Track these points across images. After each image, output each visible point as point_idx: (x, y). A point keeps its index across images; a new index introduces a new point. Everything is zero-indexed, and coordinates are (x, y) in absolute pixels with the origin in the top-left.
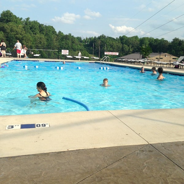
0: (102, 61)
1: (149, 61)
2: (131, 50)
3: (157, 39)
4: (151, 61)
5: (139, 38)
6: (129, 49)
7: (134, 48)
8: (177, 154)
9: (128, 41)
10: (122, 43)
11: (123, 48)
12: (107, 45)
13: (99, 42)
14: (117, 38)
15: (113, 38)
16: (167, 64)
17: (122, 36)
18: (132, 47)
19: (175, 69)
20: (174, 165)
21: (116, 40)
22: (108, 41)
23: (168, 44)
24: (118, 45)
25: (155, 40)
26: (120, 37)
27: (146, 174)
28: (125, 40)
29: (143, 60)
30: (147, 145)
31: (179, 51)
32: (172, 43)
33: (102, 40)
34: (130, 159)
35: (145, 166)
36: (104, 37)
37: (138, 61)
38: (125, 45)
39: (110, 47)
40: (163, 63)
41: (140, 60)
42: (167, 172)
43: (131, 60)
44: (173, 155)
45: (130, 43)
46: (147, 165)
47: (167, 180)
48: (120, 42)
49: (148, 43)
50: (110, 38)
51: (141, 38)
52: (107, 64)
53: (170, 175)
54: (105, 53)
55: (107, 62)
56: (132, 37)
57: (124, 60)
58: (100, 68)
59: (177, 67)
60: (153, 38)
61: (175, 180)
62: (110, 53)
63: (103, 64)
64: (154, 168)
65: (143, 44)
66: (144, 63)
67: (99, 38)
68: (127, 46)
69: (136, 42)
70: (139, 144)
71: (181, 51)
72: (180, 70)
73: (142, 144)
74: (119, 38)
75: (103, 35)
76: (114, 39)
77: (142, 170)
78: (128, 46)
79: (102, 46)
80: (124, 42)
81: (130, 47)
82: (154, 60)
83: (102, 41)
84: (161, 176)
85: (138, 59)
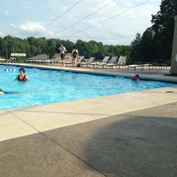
0: (8, 62)
1: (55, 61)
2: (40, 51)
3: (63, 40)
4: (57, 61)
5: (47, 39)
6: (38, 50)
7: (43, 49)
8: (60, 136)
9: (36, 42)
10: (30, 44)
11: (31, 49)
12: (15, 46)
13: (6, 43)
14: (24, 39)
15: (20, 39)
16: (70, 63)
17: (30, 37)
18: (40, 48)
19: (77, 67)
20: (55, 144)
21: (24, 41)
22: (15, 42)
23: (73, 45)
24: (26, 45)
25: (61, 41)
26: (28, 38)
27: (32, 155)
28: (33, 41)
29: (50, 60)
30: (38, 133)
31: (83, 51)
32: (76, 44)
33: (9, 40)
34: (20, 147)
35: (32, 150)
36: (11, 38)
37: (45, 61)
38: (34, 46)
39: (18, 48)
40: (67, 62)
41: (47, 61)
42: (48, 150)
43: (38, 61)
44: (56, 137)
45: (39, 44)
46: (34, 148)
47: (47, 156)
48: (29, 43)
49: (56, 44)
50: (17, 38)
51: (48, 40)
52: (14, 66)
53: (51, 152)
54: (12, 55)
55: (14, 64)
56: (40, 38)
57: (31, 61)
58: (6, 70)
59: (79, 66)
60: (60, 40)
61: (54, 155)
62: (17, 55)
63: (10, 65)
64: (39, 150)
65: (51, 45)
66: (51, 63)
67: (5, 38)
68: (35, 47)
69: (44, 44)
70: (31, 134)
71: (84, 51)
72: (81, 68)
73: (33, 133)
74: (26, 39)
75: (9, 36)
76: (22, 40)
77: (29, 153)
78: (37, 47)
79: (9, 47)
80: (32, 43)
81: (39, 48)
82: (59, 60)
83: (9, 42)
84: (43, 155)
85: (45, 60)
